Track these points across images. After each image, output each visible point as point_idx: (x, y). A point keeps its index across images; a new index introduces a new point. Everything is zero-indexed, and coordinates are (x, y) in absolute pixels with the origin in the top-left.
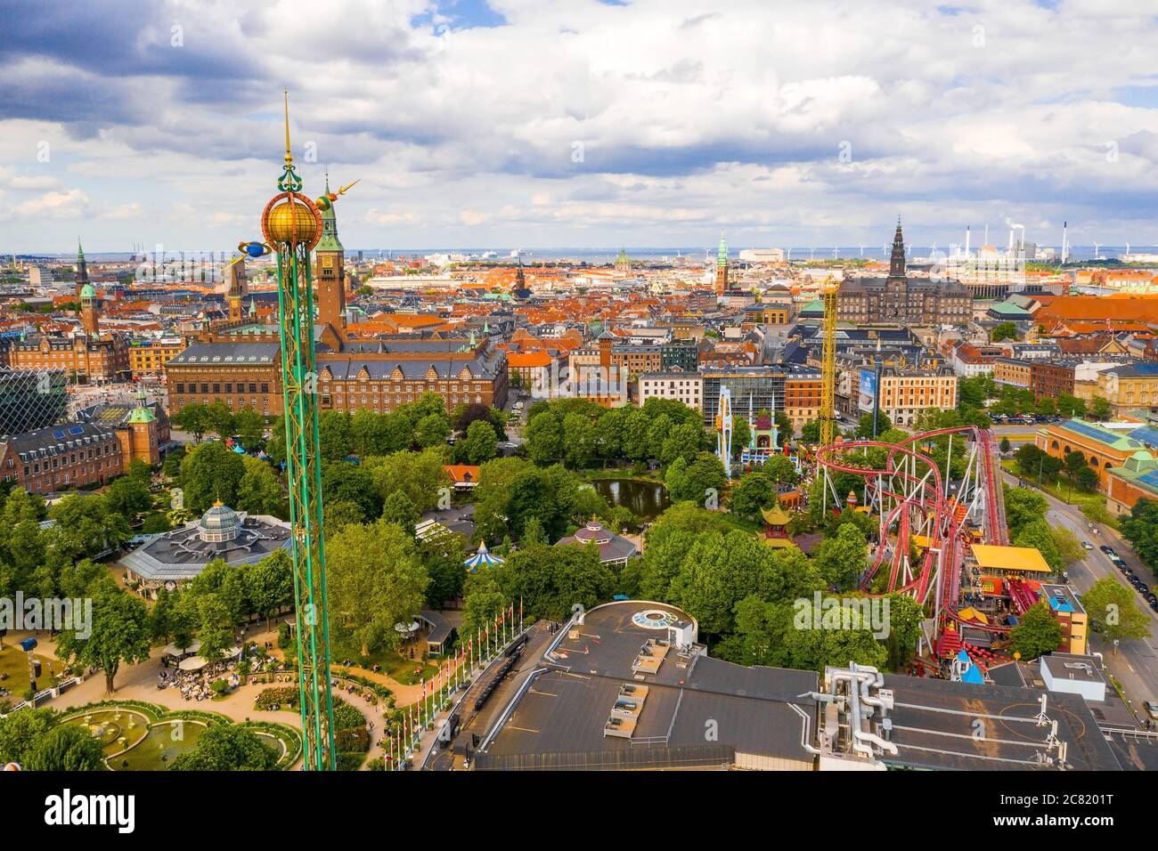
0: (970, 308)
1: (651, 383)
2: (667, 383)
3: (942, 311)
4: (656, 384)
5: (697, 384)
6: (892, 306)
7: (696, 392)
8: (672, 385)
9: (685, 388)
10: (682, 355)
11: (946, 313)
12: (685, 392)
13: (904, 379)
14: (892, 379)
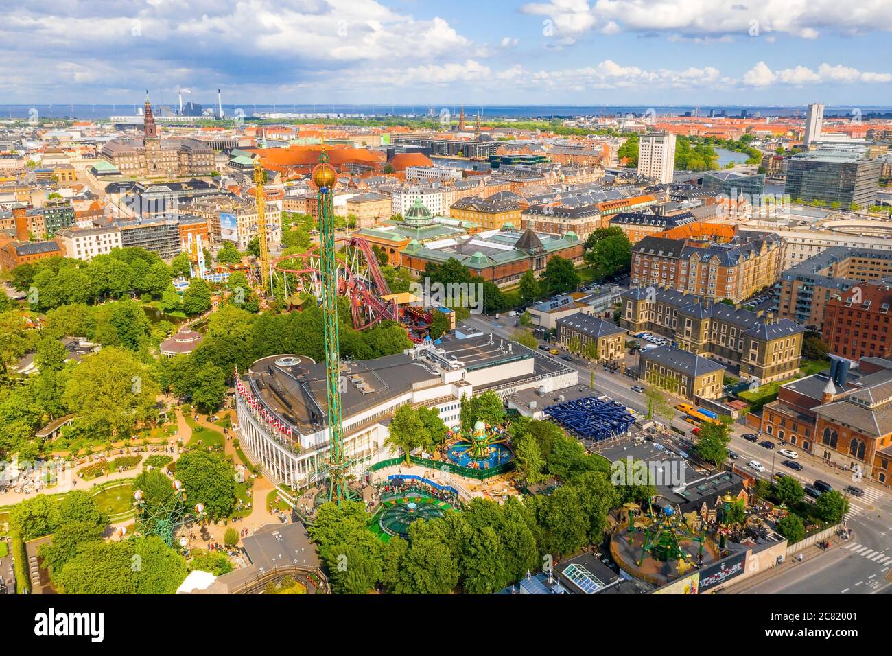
0: (214, 161)
1: (81, 239)
2: (94, 237)
3: (195, 164)
4: (85, 239)
5: (116, 235)
6: (151, 162)
7: (117, 241)
8: (98, 238)
9: (107, 239)
10: (62, 215)
11: (197, 165)
12: (108, 242)
13: (251, 216)
14: (244, 216)
